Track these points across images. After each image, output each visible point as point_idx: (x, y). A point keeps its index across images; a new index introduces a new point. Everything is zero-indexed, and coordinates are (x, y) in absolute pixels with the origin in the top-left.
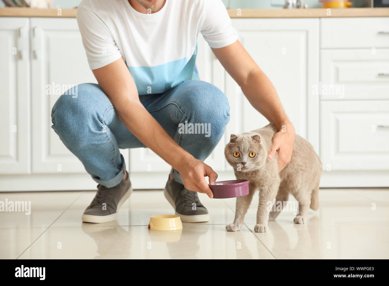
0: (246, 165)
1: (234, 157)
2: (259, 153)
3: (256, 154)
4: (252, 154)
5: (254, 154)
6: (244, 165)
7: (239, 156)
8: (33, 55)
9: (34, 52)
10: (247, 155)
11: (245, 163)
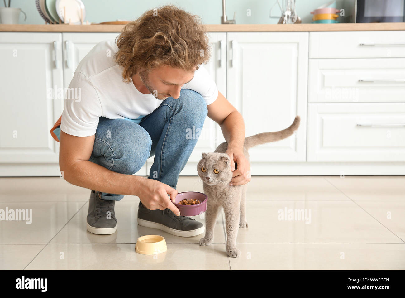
0: (209, 180)
1: (202, 172)
2: (222, 171)
3: (220, 171)
4: (217, 171)
5: (218, 171)
6: (208, 180)
7: (206, 172)
8: (65, 64)
9: (66, 62)
10: (212, 171)
11: (209, 178)
